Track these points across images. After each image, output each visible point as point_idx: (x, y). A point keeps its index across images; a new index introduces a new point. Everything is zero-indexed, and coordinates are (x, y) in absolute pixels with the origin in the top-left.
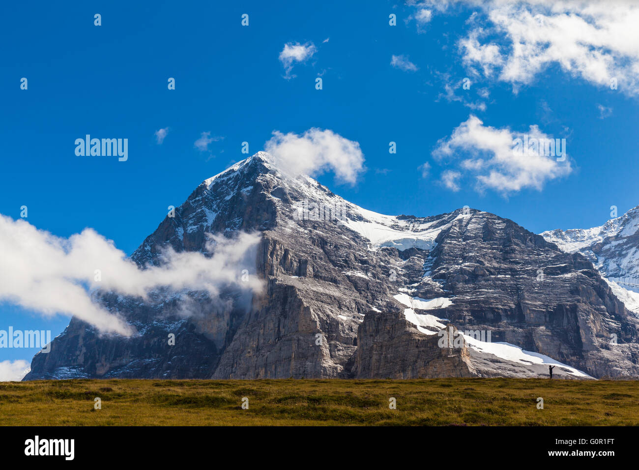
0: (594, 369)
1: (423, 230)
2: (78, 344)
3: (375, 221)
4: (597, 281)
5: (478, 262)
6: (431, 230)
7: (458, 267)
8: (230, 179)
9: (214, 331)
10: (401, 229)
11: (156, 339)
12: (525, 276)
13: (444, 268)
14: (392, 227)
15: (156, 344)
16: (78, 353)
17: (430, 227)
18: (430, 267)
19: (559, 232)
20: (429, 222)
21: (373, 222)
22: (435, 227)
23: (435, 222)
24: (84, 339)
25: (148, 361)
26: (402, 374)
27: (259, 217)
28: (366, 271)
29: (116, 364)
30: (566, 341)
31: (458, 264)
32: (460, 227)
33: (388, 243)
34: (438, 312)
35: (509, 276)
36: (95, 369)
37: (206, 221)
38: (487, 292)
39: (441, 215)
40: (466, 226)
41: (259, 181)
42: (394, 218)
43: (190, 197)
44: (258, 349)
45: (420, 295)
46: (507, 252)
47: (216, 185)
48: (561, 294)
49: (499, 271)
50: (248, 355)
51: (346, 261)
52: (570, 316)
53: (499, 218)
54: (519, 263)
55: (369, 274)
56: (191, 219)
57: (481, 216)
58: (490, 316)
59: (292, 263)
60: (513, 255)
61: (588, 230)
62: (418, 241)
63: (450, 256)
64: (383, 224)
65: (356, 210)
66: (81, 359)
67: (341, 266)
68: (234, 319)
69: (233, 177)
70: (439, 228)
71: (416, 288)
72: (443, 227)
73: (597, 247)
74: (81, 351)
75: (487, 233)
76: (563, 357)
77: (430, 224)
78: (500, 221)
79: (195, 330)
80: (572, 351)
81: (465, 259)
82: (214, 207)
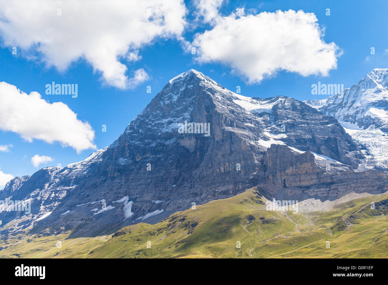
0: (344, 161)
1: (264, 104)
2: (125, 149)
3: (244, 100)
4: (340, 127)
5: (294, 119)
6: (268, 104)
7: (286, 121)
8: (180, 81)
9: (188, 145)
10: (255, 103)
11: (161, 148)
12: (313, 125)
13: (280, 122)
14: (251, 102)
15: (162, 149)
16: (126, 152)
17: (267, 103)
18: (273, 120)
19: (310, 101)
20: (266, 100)
21: (243, 100)
22: (269, 103)
23: (268, 101)
24: (128, 147)
25: (159, 156)
26: (291, 167)
27: (204, 101)
28: (251, 123)
29: (144, 157)
30: (333, 151)
31: (285, 120)
32: (282, 104)
33: (253, 110)
34: (282, 140)
35: (306, 125)
36: (135, 159)
37: (173, 99)
38: (299, 132)
39: (271, 98)
40: (284, 103)
41: (201, 85)
42: (250, 98)
43: (164, 88)
44: (223, 156)
45: (273, 132)
46: (303, 115)
47: (175, 84)
48: (328, 133)
49: (302, 123)
50: (218, 157)
51: (244, 120)
52: (333, 141)
53: (297, 101)
54: (309, 120)
55: (253, 124)
56: (166, 98)
57: (289, 100)
58: (303, 141)
59: (228, 122)
60: (306, 117)
61: (321, 100)
62: (265, 109)
63: (281, 116)
64: (247, 101)
65: (235, 95)
66: (128, 155)
67: (242, 122)
68: (198, 141)
69: (182, 80)
70: (271, 103)
71: (270, 129)
72: (274, 103)
73: (325, 108)
74: (127, 152)
75: (294, 108)
76: (332, 156)
77: (266, 102)
78: (297, 102)
79: (180, 144)
80: (335, 155)
81: (288, 118)
82: (175, 92)
